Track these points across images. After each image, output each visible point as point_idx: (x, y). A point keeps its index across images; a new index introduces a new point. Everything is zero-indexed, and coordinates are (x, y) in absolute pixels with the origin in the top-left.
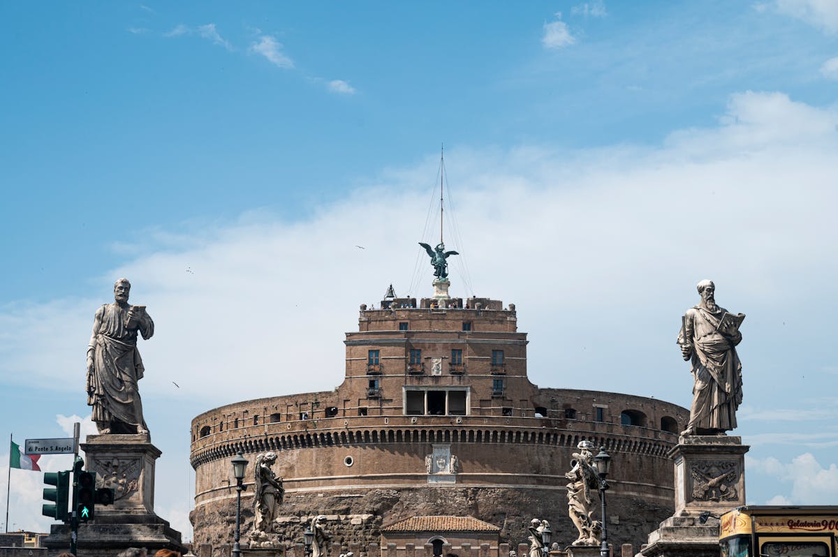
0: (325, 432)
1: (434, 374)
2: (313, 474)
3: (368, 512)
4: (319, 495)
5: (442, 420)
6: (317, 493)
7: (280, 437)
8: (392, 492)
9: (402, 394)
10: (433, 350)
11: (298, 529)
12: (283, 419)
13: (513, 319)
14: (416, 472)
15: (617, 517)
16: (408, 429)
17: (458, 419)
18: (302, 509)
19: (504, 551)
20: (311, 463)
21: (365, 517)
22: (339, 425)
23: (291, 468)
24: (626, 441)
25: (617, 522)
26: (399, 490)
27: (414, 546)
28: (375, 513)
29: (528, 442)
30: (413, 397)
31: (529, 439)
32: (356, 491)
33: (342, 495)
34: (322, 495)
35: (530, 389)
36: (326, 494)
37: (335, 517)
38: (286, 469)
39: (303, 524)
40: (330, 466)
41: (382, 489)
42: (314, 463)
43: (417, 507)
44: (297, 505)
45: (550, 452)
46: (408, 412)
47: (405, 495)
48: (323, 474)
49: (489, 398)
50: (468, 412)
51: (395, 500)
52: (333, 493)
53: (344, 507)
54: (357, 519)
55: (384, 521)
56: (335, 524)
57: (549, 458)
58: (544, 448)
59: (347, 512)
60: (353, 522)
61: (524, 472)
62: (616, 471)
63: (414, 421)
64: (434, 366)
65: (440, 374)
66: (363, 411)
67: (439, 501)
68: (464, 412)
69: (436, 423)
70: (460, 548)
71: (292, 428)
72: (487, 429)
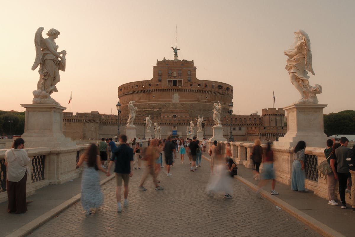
0: (148, 90)
1: (174, 76)
2: (145, 99)
3: (158, 108)
5: (176, 87)
6: (146, 104)
7: (138, 91)
9: (167, 81)
10: (174, 70)
12: (139, 87)
13: (193, 64)
14: (170, 99)
16: (168, 89)
17: (180, 87)
19: (190, 118)
21: (158, 109)
22: (152, 88)
23: (141, 98)
24: (218, 93)
26: (166, 103)
27: (169, 116)
28: (160, 108)
30: (169, 81)
31: (196, 92)
32: (156, 103)
33: (152, 104)
35: (197, 80)
36: (149, 104)
37: (151, 109)
38: (139, 98)
40: (149, 98)
41: (162, 103)
42: (146, 97)
43: (170, 107)
44: (142, 107)
45: (201, 95)
46: (168, 85)
48: (148, 100)
49: (187, 82)
51: (165, 105)
52: (150, 104)
54: (156, 110)
55: (162, 110)
56: (151, 111)
59: (153, 108)
60: (155, 111)
61: (195, 99)
63: (169, 87)
64: (174, 74)
65: (176, 76)
66: (157, 85)
67: (175, 106)
68: (181, 85)
69: (174, 88)
70: (180, 117)
71: (141, 88)
72: (187, 89)
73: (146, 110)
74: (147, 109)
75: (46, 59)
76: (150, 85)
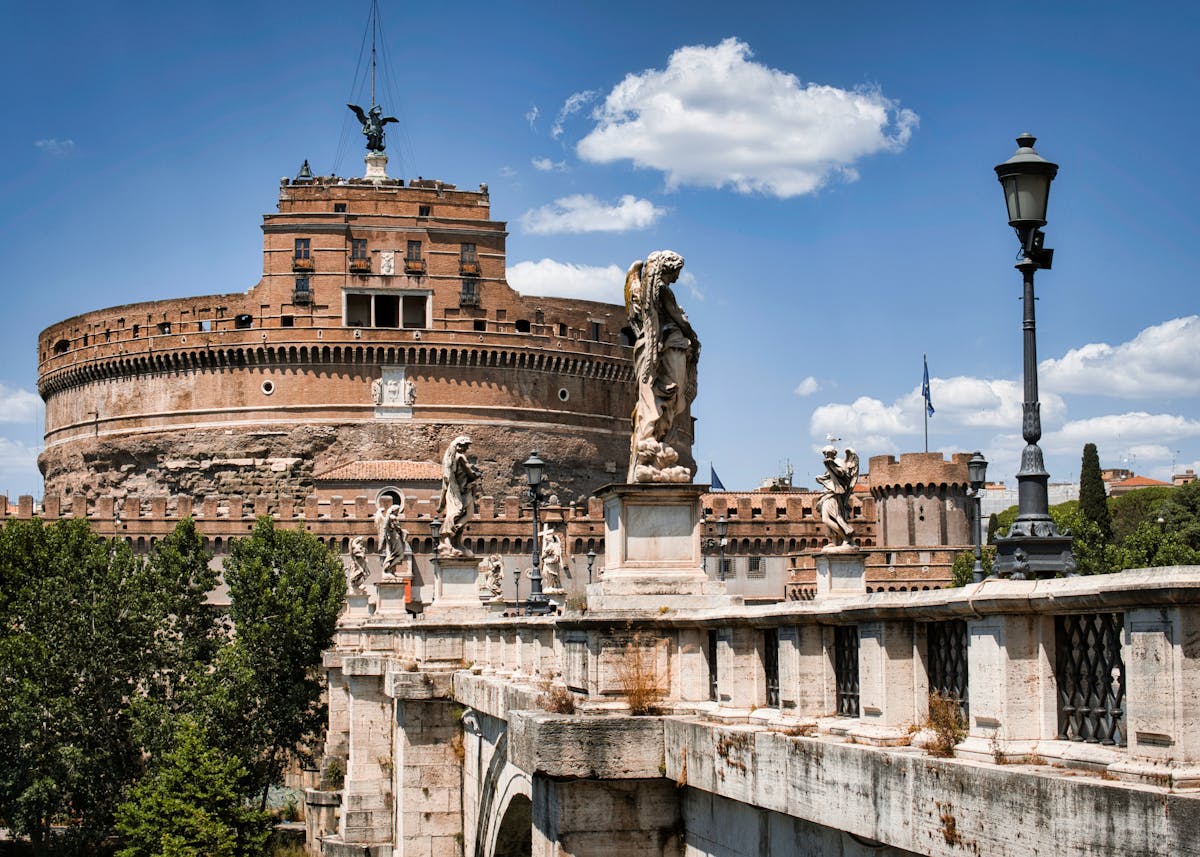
0: (235, 349)
1: (384, 272)
2: (218, 403)
3: (294, 455)
4: (227, 432)
5: (395, 335)
6: (224, 429)
7: (171, 354)
8: (327, 429)
9: (340, 298)
10: (383, 241)
11: (197, 477)
12: (175, 330)
13: (485, 204)
14: (360, 402)
15: (614, 464)
16: (349, 345)
17: (415, 334)
18: (203, 451)
19: (487, 507)
20: (215, 390)
21: (291, 461)
22: (253, 339)
23: (187, 396)
24: (625, 367)
25: (614, 470)
26: (337, 427)
27: (367, 499)
28: (306, 456)
29: (506, 365)
30: (356, 302)
31: (508, 361)
32: (277, 428)
33: (259, 433)
34: (230, 432)
35: (510, 295)
36: (237, 431)
37: (249, 461)
38: (180, 397)
39: (205, 471)
40: (242, 394)
41: (315, 425)
42: (219, 388)
43: (361, 449)
44: (196, 445)
45: (533, 379)
46: (349, 324)
47: (344, 432)
48: (231, 404)
49: (457, 306)
50: (429, 324)
51: (331, 440)
52: (246, 429)
53: (263, 448)
54: (281, 464)
55: (317, 466)
56: (249, 471)
57: (532, 386)
58: (526, 374)
59: (264, 454)
60: (273, 468)
61: (500, 404)
62: (613, 404)
63: (357, 335)
64: (384, 262)
65: (392, 272)
66: (288, 321)
67: (390, 441)
68: (423, 324)
69: (385, 338)
70: (428, 502)
71: (188, 342)
72: (454, 347)
73: (223, 462)
74: (231, 461)
76: (244, 322)
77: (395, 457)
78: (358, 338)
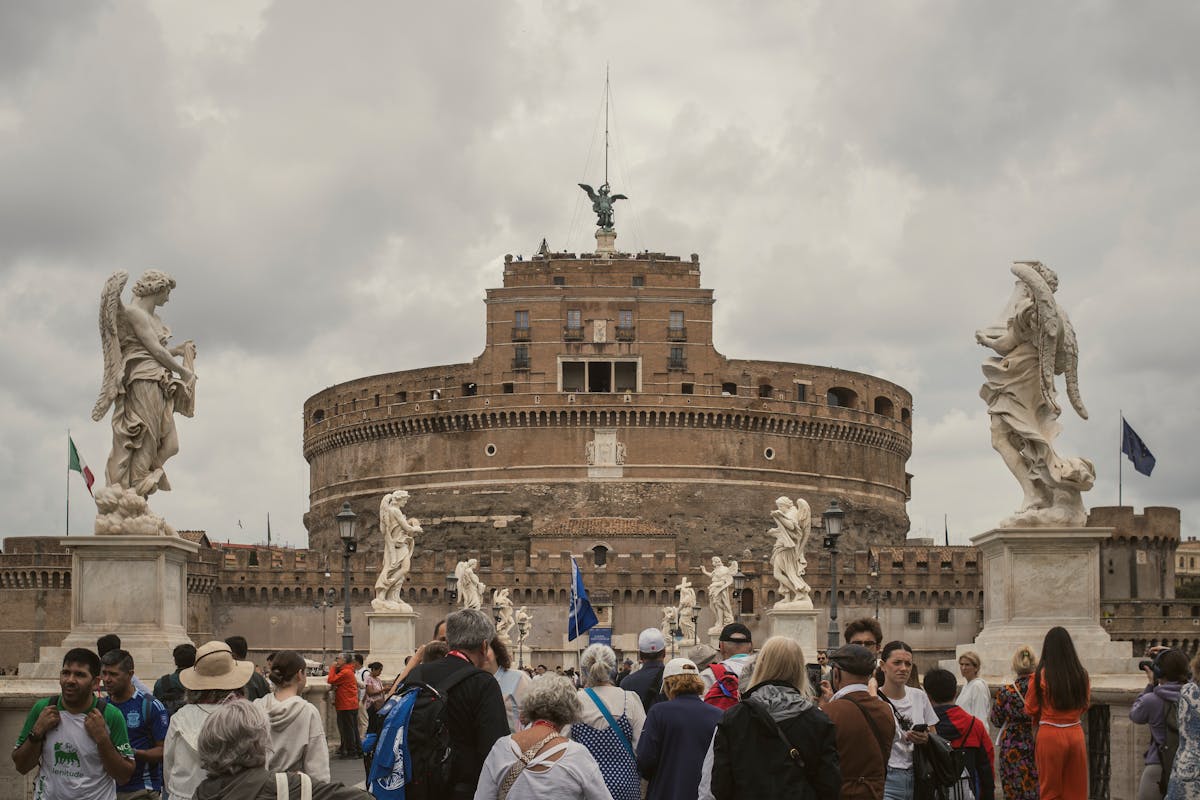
0: (462, 414)
1: (596, 340)
2: (448, 466)
3: (515, 513)
4: (455, 492)
5: (607, 399)
6: (452, 489)
7: (406, 420)
8: (544, 489)
9: (557, 366)
10: (595, 310)
12: (410, 399)
13: (695, 273)
14: (575, 463)
15: (820, 519)
16: (564, 410)
17: (627, 396)
18: (434, 509)
19: (683, 560)
20: (445, 454)
21: (511, 518)
22: (480, 405)
23: (420, 459)
24: (832, 426)
25: (820, 525)
26: (553, 485)
27: (571, 554)
28: (524, 513)
29: (713, 426)
30: (572, 370)
31: (715, 422)
32: (500, 487)
33: (483, 492)
34: (458, 492)
35: (717, 360)
36: (463, 490)
37: (474, 519)
38: (414, 460)
39: (436, 527)
40: (467, 456)
41: (532, 484)
42: (448, 452)
43: (575, 506)
44: (428, 504)
45: (740, 439)
46: (564, 389)
47: (561, 491)
48: (459, 467)
49: (665, 371)
50: (640, 388)
51: (549, 497)
52: (471, 489)
53: (486, 507)
54: (502, 521)
55: (535, 523)
56: (474, 528)
57: (738, 447)
58: (733, 434)
59: (487, 513)
60: (496, 525)
61: (707, 463)
62: (819, 462)
63: (572, 401)
64: (596, 330)
65: (604, 340)
66: (509, 388)
67: (602, 499)
68: (634, 389)
69: (599, 402)
70: (628, 556)
71: (422, 409)
72: (662, 410)
73: (451, 519)
74: (458, 519)
75: (135, 380)
76: (469, 390)
77: (607, 513)
78: (571, 403)
